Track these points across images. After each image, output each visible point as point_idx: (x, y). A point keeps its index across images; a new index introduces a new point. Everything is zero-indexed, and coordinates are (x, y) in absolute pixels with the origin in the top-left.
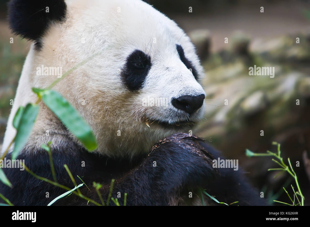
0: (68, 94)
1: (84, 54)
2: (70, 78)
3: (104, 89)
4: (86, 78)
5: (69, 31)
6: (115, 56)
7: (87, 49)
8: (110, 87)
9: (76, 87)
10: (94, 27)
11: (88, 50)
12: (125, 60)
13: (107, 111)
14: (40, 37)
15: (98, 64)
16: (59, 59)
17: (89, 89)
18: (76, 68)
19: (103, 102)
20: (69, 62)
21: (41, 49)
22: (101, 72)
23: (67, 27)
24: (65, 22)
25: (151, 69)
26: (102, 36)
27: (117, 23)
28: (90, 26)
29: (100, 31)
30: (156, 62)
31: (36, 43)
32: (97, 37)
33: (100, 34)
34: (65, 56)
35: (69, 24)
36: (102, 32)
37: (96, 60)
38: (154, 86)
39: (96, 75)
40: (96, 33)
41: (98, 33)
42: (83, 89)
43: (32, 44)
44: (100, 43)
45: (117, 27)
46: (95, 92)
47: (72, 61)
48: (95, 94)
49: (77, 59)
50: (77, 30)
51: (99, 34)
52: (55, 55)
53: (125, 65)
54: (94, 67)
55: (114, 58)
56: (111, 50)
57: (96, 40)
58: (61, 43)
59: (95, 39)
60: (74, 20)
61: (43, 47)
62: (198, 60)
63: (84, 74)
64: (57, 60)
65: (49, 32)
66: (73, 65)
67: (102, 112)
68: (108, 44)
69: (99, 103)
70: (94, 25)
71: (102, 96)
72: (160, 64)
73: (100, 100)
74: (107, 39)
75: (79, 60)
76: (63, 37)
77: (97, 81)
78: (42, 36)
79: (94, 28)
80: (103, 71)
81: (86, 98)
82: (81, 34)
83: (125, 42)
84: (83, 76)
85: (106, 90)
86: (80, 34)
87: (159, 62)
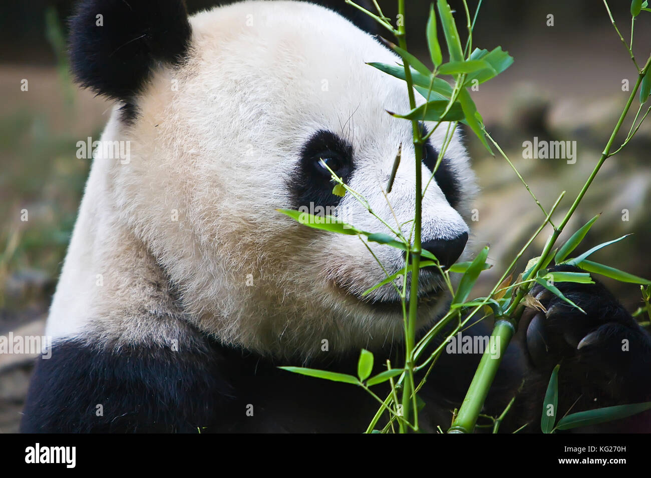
0: (181, 224)
1: (218, 139)
2: (186, 189)
3: (255, 216)
4: (217, 190)
5: (191, 86)
6: (280, 145)
7: (224, 128)
8: (267, 213)
9: (197, 209)
10: (242, 81)
11: (225, 130)
12: (297, 153)
13: (263, 262)
14: (135, 95)
15: (243, 162)
16: (166, 144)
17: (222, 215)
18: (198, 167)
19: (254, 243)
20: (187, 154)
21: (133, 121)
22: (248, 178)
23: (187, 76)
24: (183, 67)
25: (353, 179)
26: (255, 100)
27: (290, 74)
28: (234, 78)
29: (253, 91)
30: (365, 164)
31: (124, 104)
32: (246, 102)
33: (252, 97)
34: (179, 141)
35: (193, 70)
36: (258, 91)
37: (241, 153)
38: (362, 217)
39: (239, 186)
40: (245, 94)
41: (248, 94)
42: (211, 214)
43: (116, 108)
44: (251, 115)
45: (289, 82)
46: (235, 222)
47: (192, 151)
48: (235, 227)
49: (203, 149)
50: (207, 86)
51: (250, 96)
52: (158, 135)
53: (297, 164)
54: (235, 168)
55: (277, 149)
56: (272, 133)
57: (242, 109)
58: (172, 111)
59: (241, 106)
60: (203, 63)
61: (138, 116)
62: (464, 157)
63: (215, 182)
64: (163, 147)
65: (150, 87)
66: (193, 160)
67: (252, 265)
68: (268, 118)
69: (246, 246)
70: (242, 76)
71: (251, 230)
72: (374, 168)
73: (248, 239)
74: (265, 108)
75: (206, 151)
76: (176, 101)
77: (240, 198)
78: (138, 93)
79: (241, 84)
80: (253, 177)
81: (217, 233)
82: (214, 95)
83: (303, 114)
84: (211, 186)
85: (259, 220)
86: (212, 96)
87: (370, 162)
